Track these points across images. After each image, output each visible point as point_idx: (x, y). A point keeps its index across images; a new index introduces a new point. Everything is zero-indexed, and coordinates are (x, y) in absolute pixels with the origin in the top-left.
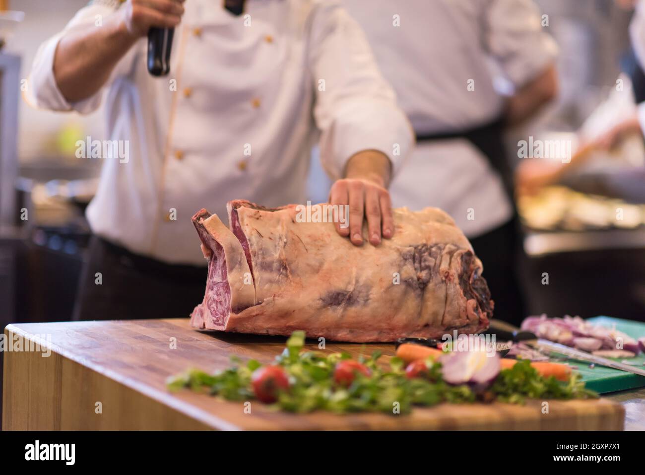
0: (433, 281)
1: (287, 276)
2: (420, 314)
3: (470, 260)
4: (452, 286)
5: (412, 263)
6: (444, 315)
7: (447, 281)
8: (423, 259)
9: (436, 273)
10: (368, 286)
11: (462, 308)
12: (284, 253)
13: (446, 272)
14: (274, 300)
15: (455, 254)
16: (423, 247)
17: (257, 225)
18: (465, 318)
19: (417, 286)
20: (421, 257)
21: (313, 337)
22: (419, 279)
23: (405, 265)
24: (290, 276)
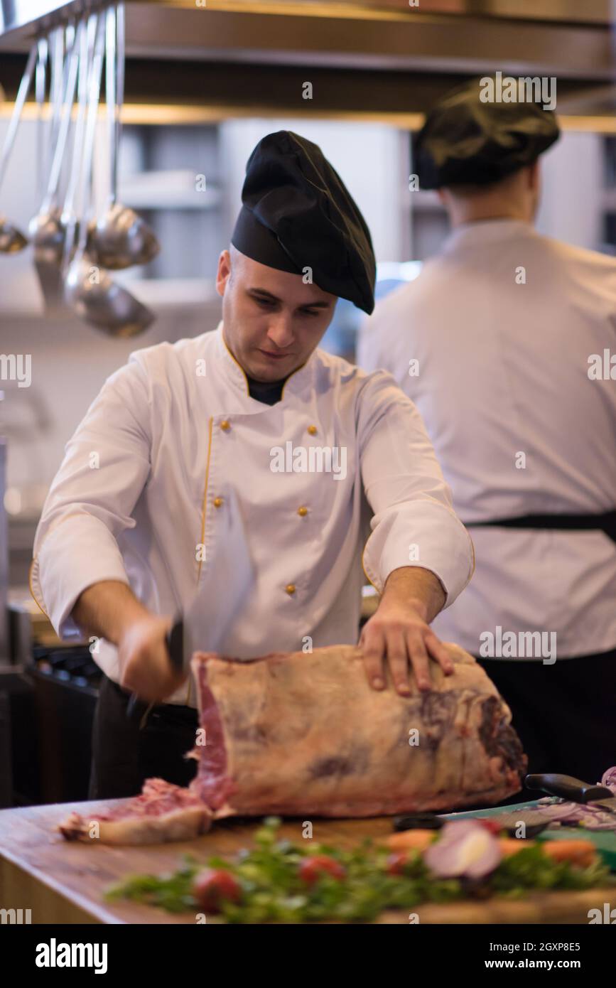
0: (446, 738)
1: (267, 745)
3: (495, 706)
4: (470, 743)
5: (420, 717)
6: (462, 779)
7: (464, 737)
8: (433, 711)
9: (450, 728)
10: (365, 750)
11: (484, 769)
12: (262, 715)
13: (462, 727)
14: (252, 774)
15: (474, 703)
16: (434, 697)
17: (229, 684)
18: (489, 780)
19: (428, 747)
20: (431, 709)
22: (430, 736)
23: (411, 718)
24: (271, 745)
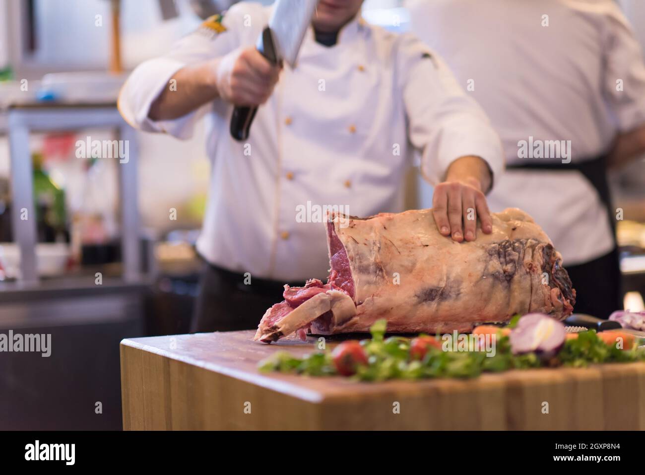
0: (518, 273)
1: (383, 277)
2: (508, 304)
3: (550, 252)
4: (536, 276)
5: (498, 258)
6: (530, 304)
7: (531, 272)
8: (507, 254)
9: (521, 265)
10: (459, 282)
11: (547, 297)
12: (378, 256)
13: (530, 264)
14: (373, 299)
15: (537, 248)
16: (506, 243)
17: (352, 233)
18: (550, 305)
19: (504, 278)
20: (505, 252)
21: (412, 331)
22: (505, 272)
23: (491, 260)
24: (386, 277)
